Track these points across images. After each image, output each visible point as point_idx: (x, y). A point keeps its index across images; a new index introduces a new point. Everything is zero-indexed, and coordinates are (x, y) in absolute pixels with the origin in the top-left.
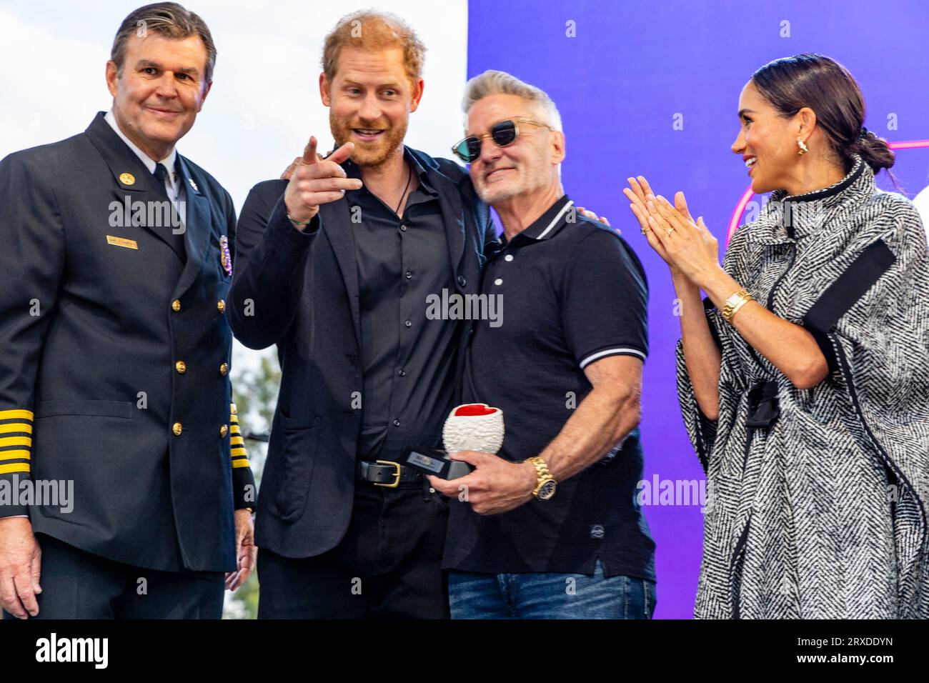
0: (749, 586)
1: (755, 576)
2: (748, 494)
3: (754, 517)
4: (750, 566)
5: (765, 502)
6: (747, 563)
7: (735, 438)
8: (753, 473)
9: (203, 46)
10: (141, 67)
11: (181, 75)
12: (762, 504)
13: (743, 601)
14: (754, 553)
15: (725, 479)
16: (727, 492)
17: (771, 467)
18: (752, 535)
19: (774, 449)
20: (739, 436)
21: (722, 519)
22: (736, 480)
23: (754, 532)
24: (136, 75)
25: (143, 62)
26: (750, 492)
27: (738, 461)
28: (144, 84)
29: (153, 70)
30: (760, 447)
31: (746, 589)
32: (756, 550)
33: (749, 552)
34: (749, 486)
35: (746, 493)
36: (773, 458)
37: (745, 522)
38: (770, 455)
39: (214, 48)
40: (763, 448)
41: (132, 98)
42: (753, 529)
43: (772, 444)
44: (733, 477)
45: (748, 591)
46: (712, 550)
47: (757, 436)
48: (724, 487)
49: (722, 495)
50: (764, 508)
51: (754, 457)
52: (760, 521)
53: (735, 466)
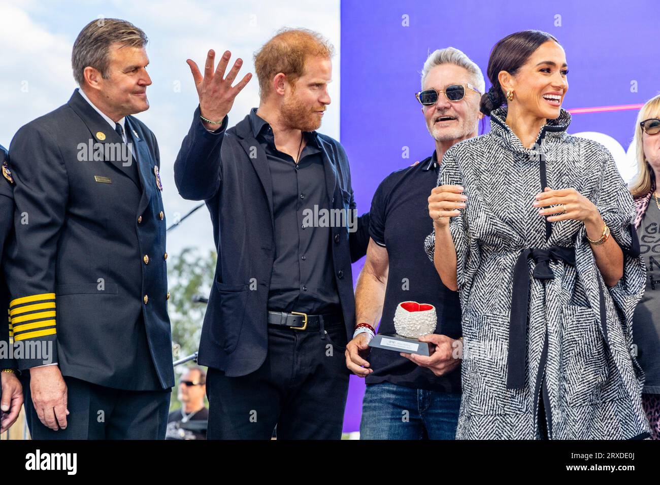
0: (554, 381)
6: (550, 366)
7: (505, 288)
12: (554, 327)
15: (495, 316)
16: (498, 325)
17: (555, 303)
19: (554, 292)
20: (507, 286)
22: (504, 316)
23: (553, 346)
31: (552, 384)
34: (541, 318)
35: (540, 323)
36: (554, 297)
37: (543, 342)
38: (552, 296)
42: (552, 344)
43: (552, 289)
45: (554, 385)
46: (488, 365)
47: (539, 285)
48: (495, 321)
49: (494, 327)
50: (556, 330)
51: (539, 299)
52: (555, 339)
53: (504, 306)
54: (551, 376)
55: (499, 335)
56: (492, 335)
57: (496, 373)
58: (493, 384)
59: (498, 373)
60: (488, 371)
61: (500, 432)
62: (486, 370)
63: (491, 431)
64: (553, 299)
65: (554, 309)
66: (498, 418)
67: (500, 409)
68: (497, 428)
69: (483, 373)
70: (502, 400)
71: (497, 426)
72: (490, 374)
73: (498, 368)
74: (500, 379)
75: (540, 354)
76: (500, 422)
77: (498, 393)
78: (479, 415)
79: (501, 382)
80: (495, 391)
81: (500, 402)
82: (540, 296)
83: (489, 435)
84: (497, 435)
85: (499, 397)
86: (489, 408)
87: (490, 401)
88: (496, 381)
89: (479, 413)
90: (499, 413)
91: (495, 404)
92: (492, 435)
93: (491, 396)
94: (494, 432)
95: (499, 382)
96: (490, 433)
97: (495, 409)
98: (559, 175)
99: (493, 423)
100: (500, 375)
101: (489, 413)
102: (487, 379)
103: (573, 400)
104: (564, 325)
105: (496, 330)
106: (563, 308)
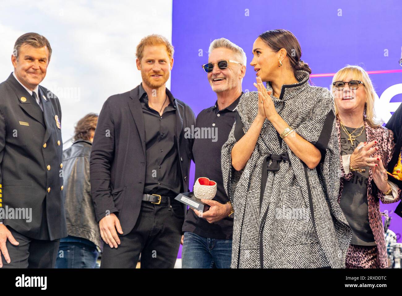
0: (267, 231)
1: (269, 227)
2: (268, 197)
3: (270, 205)
4: (268, 223)
5: (274, 199)
6: (266, 222)
7: (257, 176)
8: (269, 189)
9: (48, 49)
10: (26, 58)
11: (41, 60)
12: (273, 200)
13: (264, 237)
14: (270, 218)
15: (254, 192)
16: (255, 197)
17: (277, 186)
18: (269, 212)
19: (278, 179)
20: (258, 175)
21: (253, 208)
22: (258, 193)
23: (270, 210)
24: (25, 61)
25: (27, 56)
26: (268, 196)
27: (258, 185)
28: (27, 64)
29: (31, 59)
30: (272, 179)
31: (266, 232)
32: (270, 217)
33: (268, 218)
34: (268, 193)
35: (267, 196)
36: (278, 182)
37: (266, 207)
38: (276, 181)
39: (51, 49)
40: (274, 179)
41: (23, 69)
42: (270, 209)
43: (277, 177)
44: (257, 192)
45: (267, 233)
46: (249, 221)
47: (271, 175)
48: (253, 195)
49: (252, 199)
50: (274, 201)
51: (269, 182)
52: (273, 206)
53: (257, 187)
54: (266, 228)
55: (255, 203)
56: (251, 204)
57: (253, 225)
58: (251, 231)
59: (254, 225)
60: (249, 224)
61: (255, 259)
62: (247, 223)
63: (249, 258)
64: (277, 184)
65: (276, 189)
66: (254, 251)
67: (255, 246)
68: (253, 257)
69: (246, 225)
70: (256, 240)
71: (253, 256)
72: (250, 226)
73: (254, 222)
74: (255, 229)
75: (264, 214)
76: (255, 253)
77: (254, 236)
78: (244, 249)
79: (256, 230)
80: (252, 235)
81: (255, 242)
82: (270, 181)
83: (249, 260)
84: (253, 261)
85: (255, 239)
86: (249, 245)
87: (249, 241)
88: (253, 230)
89: (243, 248)
90: (254, 248)
91: (252, 243)
92: (250, 260)
93: (250, 239)
94: (251, 259)
95: (254, 230)
96: (249, 259)
97: (252, 246)
98: (290, 112)
99: (251, 254)
100: (256, 226)
101: (248, 248)
102: (248, 228)
103: (287, 242)
104: (282, 199)
105: (254, 200)
106: (281, 189)
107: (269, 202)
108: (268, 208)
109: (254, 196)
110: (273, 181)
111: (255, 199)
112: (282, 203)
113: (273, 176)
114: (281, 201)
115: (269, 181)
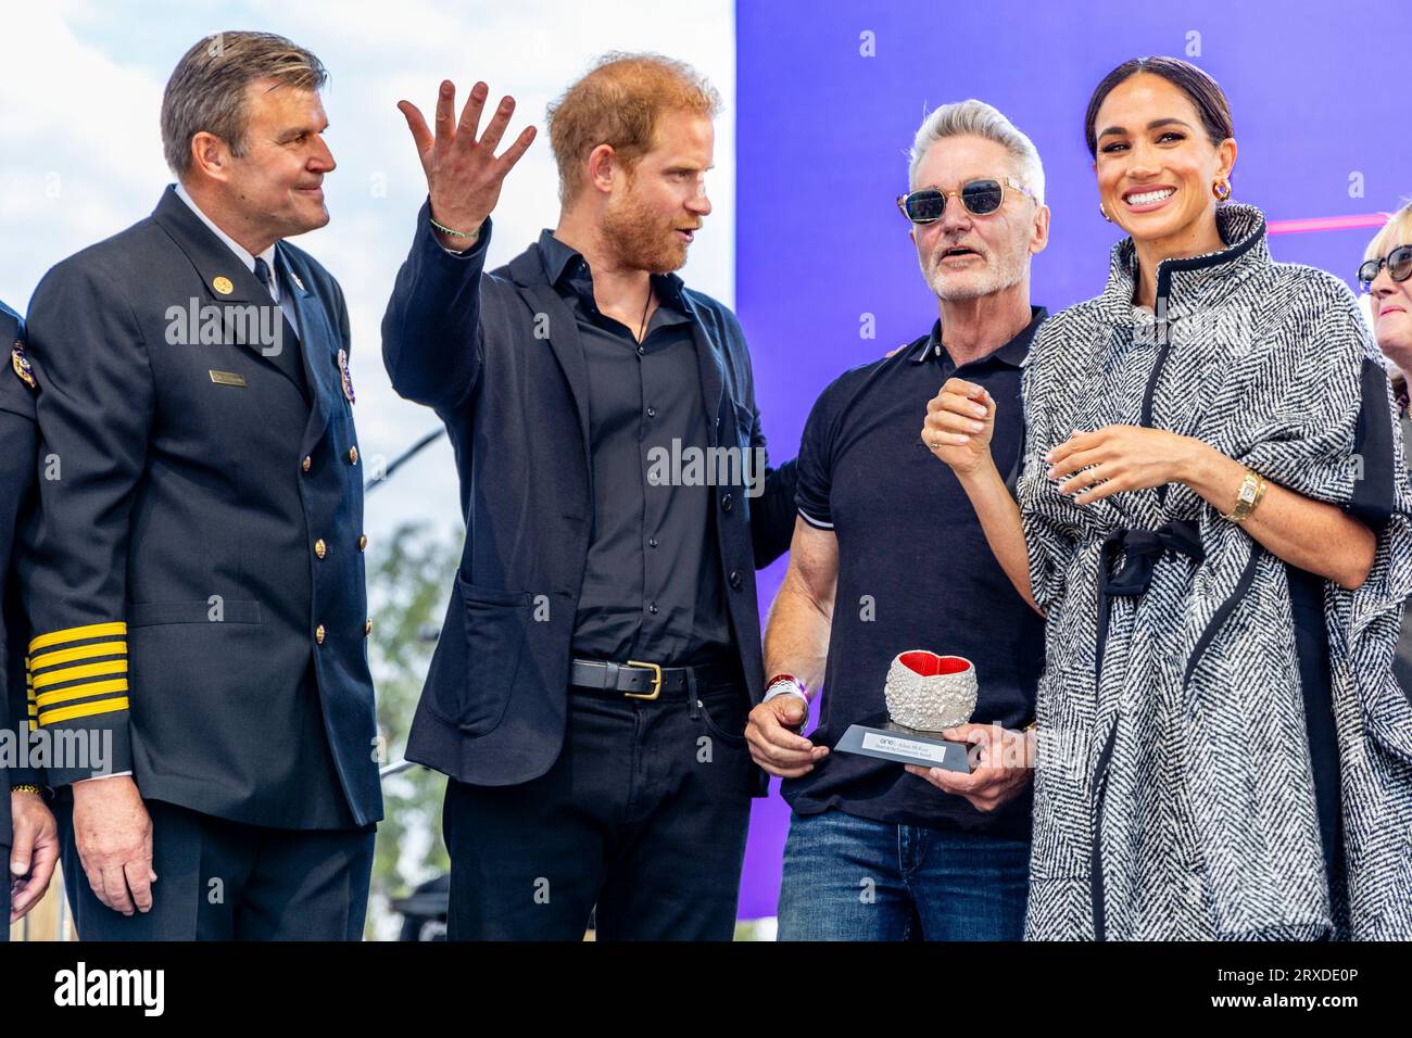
0: (1114, 821)
1: (1124, 806)
2: (1111, 691)
3: (1121, 722)
4: (1117, 792)
5: (1136, 701)
6: (1111, 787)
7: (1082, 614)
8: (1117, 660)
12: (1132, 703)
13: (1106, 843)
14: (1123, 774)
15: (1076, 671)
16: (1080, 690)
17: (1144, 651)
18: (1120, 748)
19: (1148, 624)
20: (1086, 609)
21: (1074, 729)
22: (1090, 671)
23: (1123, 744)
26: (1113, 688)
27: (1089, 645)
30: (1126, 623)
31: (1111, 825)
32: (1126, 769)
33: (1115, 772)
34: (1112, 679)
35: (1108, 690)
36: (1146, 638)
37: (1108, 731)
38: (1141, 634)
40: (1131, 625)
42: (1121, 739)
43: (1144, 619)
44: (1088, 668)
45: (1114, 828)
46: (1061, 774)
47: (1122, 609)
48: (1074, 683)
50: (1135, 709)
51: (1117, 637)
52: (1130, 728)
53: (1086, 653)
54: (1111, 809)
55: (1081, 711)
58: (1067, 813)
60: (1060, 787)
61: (1078, 914)
62: (1056, 785)
65: (1139, 663)
66: (1075, 885)
67: (1077, 866)
73: (1077, 779)
76: (1080, 894)
77: (1075, 832)
78: (1041, 879)
80: (1069, 827)
81: (1081, 852)
82: (1118, 631)
84: (1072, 921)
85: (1078, 841)
86: (1057, 864)
87: (1059, 850)
88: (1072, 807)
89: (1040, 875)
90: (1077, 873)
91: (1069, 855)
93: (1060, 839)
95: (1077, 809)
97: (1068, 865)
101: (1056, 876)
102: (1056, 802)
104: (1166, 697)
105: (1076, 701)
106: (1162, 662)
107: (1116, 711)
108: (1114, 731)
109: (1077, 684)
110: (1130, 631)
111: (1081, 696)
112: (1169, 714)
113: (1129, 614)
114: (1166, 706)
115: (1116, 634)
